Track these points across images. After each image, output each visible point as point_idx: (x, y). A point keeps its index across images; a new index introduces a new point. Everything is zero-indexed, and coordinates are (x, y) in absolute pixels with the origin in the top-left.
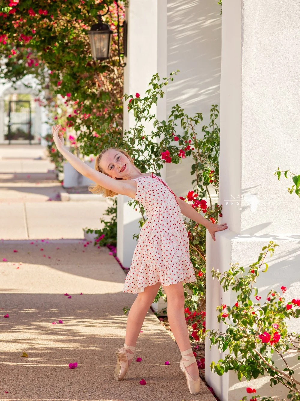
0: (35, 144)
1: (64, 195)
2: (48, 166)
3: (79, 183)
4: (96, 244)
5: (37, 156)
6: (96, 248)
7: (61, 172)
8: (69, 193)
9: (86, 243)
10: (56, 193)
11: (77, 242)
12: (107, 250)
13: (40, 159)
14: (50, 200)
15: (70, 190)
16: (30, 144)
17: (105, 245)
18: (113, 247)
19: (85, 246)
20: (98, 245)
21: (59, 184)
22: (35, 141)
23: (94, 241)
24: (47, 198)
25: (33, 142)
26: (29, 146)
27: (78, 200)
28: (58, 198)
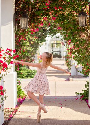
0: (62, 59)
1: (71, 79)
2: (65, 67)
3: (77, 74)
4: (80, 99)
5: (62, 64)
6: (80, 101)
7: (70, 70)
8: (73, 78)
9: (77, 98)
10: (68, 78)
11: (74, 97)
12: (85, 101)
13: (63, 65)
14: (65, 81)
15: (73, 77)
16: (60, 59)
17: (84, 99)
18: (87, 100)
19: (76, 100)
20: (81, 99)
21: (69, 75)
22: (62, 58)
23: (80, 98)
24: (65, 79)
25: (61, 58)
27: (76, 81)
28: (68, 80)
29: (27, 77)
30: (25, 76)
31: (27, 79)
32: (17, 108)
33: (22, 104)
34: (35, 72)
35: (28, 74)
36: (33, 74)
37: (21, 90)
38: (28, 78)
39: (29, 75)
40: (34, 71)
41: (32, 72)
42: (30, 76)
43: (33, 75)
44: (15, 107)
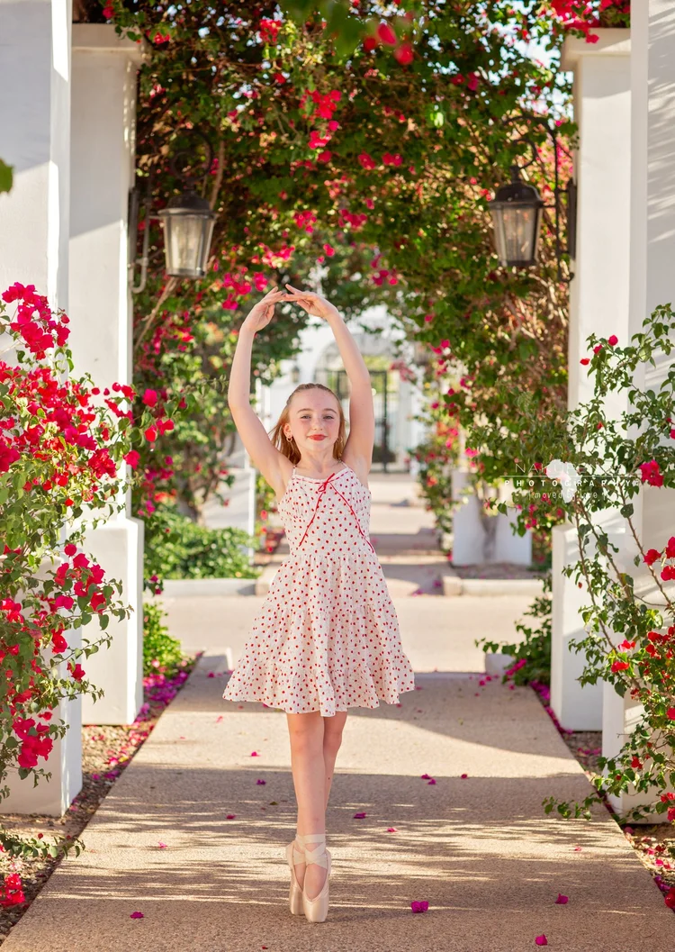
0: (398, 472)
1: (451, 581)
2: (421, 519)
3: (487, 555)
4: (506, 679)
5: (398, 498)
6: (505, 689)
7: (448, 530)
8: (462, 577)
9: (485, 680)
10: (434, 577)
11: (467, 676)
12: (531, 692)
13: (405, 504)
14: (419, 592)
15: (464, 571)
16: (385, 471)
17: (526, 682)
18: (542, 687)
19: (482, 683)
20: (511, 682)
21: (443, 559)
22: (399, 465)
23: (502, 673)
24: (414, 587)
25: (391, 467)
26: (381, 476)
27: (481, 594)
28: (438, 588)
29: (186, 569)
30: (174, 567)
31: (188, 582)
32: (145, 727)
33: (170, 706)
34: (236, 539)
35: (193, 551)
36: (225, 556)
37: (163, 632)
38: (193, 576)
39: (195, 557)
40: (227, 536)
41: (215, 541)
42: (205, 565)
43: (220, 561)
44: (136, 721)
